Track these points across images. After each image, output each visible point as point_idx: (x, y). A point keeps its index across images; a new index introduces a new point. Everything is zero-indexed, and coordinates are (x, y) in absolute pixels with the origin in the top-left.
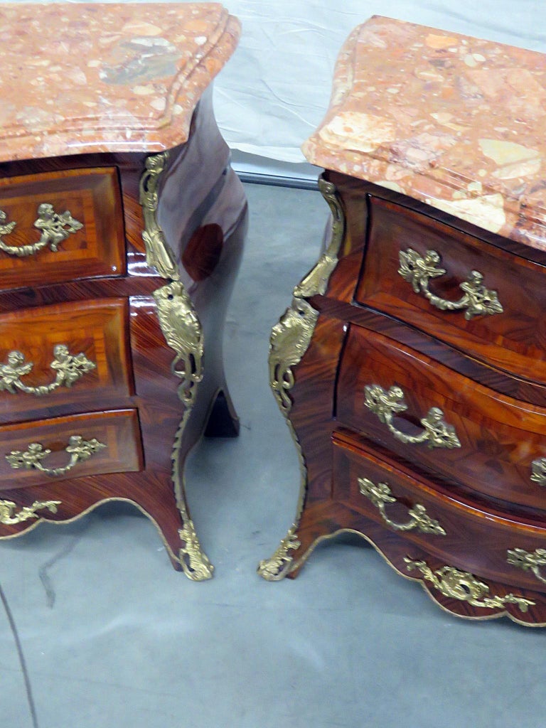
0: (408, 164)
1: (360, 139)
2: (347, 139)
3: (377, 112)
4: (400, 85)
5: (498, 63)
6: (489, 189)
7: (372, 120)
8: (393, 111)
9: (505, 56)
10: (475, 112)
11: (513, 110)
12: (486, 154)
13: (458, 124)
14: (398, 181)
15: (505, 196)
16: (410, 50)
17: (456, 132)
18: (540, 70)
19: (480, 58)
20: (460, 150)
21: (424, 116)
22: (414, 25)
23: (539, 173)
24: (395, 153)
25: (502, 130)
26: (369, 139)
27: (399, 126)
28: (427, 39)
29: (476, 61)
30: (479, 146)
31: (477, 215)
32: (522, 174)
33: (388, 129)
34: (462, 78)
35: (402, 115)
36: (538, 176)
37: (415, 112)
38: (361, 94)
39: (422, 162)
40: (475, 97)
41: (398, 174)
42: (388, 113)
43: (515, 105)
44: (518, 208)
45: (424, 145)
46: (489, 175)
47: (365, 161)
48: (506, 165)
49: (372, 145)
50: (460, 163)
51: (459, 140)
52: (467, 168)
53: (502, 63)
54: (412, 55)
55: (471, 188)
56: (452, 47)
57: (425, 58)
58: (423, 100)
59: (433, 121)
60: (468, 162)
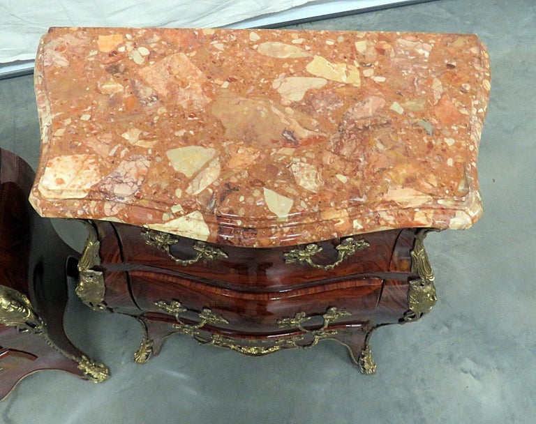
0: (119, 200)
1: (72, 189)
2: (62, 191)
3: (80, 150)
4: (89, 108)
5: (160, 52)
6: (188, 209)
7: (77, 161)
8: (91, 143)
9: (163, 42)
10: (156, 118)
11: (184, 104)
12: (176, 169)
13: (146, 139)
14: (116, 216)
15: (203, 212)
16: (88, 61)
17: (147, 150)
18: (193, 50)
19: (144, 51)
20: (155, 171)
21: (118, 140)
22: (85, 29)
23: (221, 176)
24: (106, 193)
25: (181, 133)
26: (80, 187)
27: (100, 160)
28: (98, 42)
29: (143, 57)
30: (168, 161)
31: (186, 231)
32: (209, 182)
33: (92, 168)
34: (137, 81)
35: (100, 146)
36: (221, 179)
37: (108, 137)
38: (60, 132)
39: (129, 196)
40: (152, 101)
41: (114, 209)
42: (88, 148)
43: (184, 98)
44: (215, 220)
45: (125, 177)
46: (184, 193)
47: (84, 205)
48: (195, 176)
49: (84, 191)
50: (159, 188)
51: (151, 159)
52: (166, 192)
53: (163, 51)
54: (92, 67)
55: (175, 210)
56: (120, 45)
57: (102, 66)
58: (112, 120)
59: (126, 144)
60: (164, 185)
